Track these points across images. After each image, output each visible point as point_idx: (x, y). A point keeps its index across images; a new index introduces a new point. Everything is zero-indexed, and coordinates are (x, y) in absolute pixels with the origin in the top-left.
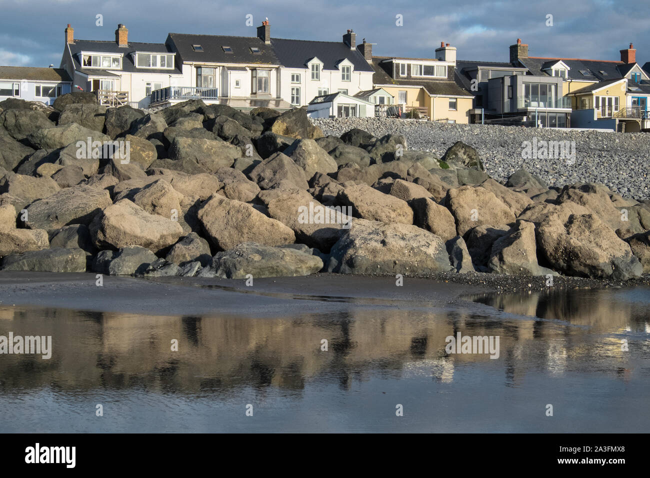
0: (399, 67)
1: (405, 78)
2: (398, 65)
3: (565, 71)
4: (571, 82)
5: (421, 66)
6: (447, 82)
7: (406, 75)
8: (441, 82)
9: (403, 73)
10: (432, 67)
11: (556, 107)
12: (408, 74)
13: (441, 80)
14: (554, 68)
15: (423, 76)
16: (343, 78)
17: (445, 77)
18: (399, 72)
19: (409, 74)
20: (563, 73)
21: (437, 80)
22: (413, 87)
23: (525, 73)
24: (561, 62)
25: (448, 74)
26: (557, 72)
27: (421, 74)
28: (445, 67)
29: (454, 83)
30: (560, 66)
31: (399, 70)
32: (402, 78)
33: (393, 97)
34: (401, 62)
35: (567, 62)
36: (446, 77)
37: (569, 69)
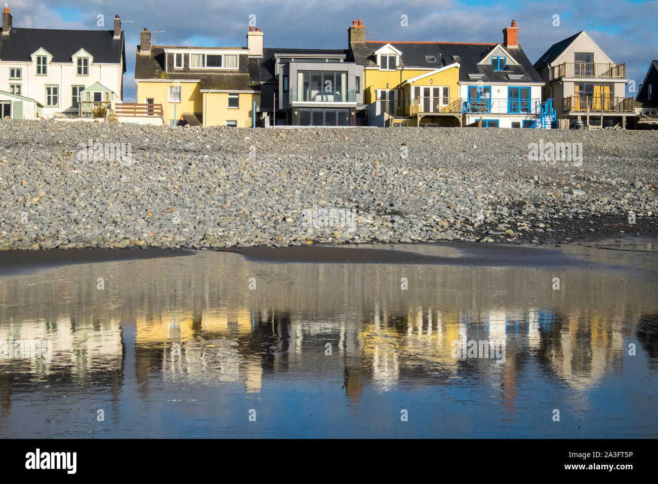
0: (173, 57)
1: (181, 71)
2: (171, 56)
3: (395, 57)
4: (403, 70)
5: (204, 56)
6: (237, 74)
7: (182, 68)
8: (230, 74)
9: (179, 64)
10: (219, 57)
11: (347, 100)
12: (185, 66)
13: (231, 72)
14: (379, 53)
15: (206, 68)
16: (79, 71)
17: (236, 69)
18: (173, 63)
19: (187, 65)
20: (392, 59)
21: (225, 72)
22: (187, 81)
23: (342, 61)
24: (388, 45)
25: (240, 65)
26: (384, 59)
27: (204, 66)
28: (236, 56)
29: (246, 76)
30: (387, 50)
31: (173, 61)
32: (177, 71)
33: (113, 93)
34: (175, 52)
35: (398, 46)
36: (238, 68)
37: (400, 53)
